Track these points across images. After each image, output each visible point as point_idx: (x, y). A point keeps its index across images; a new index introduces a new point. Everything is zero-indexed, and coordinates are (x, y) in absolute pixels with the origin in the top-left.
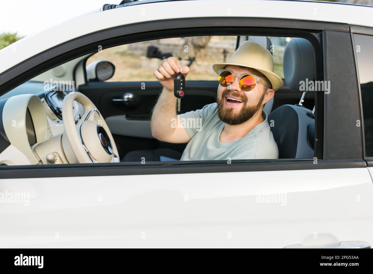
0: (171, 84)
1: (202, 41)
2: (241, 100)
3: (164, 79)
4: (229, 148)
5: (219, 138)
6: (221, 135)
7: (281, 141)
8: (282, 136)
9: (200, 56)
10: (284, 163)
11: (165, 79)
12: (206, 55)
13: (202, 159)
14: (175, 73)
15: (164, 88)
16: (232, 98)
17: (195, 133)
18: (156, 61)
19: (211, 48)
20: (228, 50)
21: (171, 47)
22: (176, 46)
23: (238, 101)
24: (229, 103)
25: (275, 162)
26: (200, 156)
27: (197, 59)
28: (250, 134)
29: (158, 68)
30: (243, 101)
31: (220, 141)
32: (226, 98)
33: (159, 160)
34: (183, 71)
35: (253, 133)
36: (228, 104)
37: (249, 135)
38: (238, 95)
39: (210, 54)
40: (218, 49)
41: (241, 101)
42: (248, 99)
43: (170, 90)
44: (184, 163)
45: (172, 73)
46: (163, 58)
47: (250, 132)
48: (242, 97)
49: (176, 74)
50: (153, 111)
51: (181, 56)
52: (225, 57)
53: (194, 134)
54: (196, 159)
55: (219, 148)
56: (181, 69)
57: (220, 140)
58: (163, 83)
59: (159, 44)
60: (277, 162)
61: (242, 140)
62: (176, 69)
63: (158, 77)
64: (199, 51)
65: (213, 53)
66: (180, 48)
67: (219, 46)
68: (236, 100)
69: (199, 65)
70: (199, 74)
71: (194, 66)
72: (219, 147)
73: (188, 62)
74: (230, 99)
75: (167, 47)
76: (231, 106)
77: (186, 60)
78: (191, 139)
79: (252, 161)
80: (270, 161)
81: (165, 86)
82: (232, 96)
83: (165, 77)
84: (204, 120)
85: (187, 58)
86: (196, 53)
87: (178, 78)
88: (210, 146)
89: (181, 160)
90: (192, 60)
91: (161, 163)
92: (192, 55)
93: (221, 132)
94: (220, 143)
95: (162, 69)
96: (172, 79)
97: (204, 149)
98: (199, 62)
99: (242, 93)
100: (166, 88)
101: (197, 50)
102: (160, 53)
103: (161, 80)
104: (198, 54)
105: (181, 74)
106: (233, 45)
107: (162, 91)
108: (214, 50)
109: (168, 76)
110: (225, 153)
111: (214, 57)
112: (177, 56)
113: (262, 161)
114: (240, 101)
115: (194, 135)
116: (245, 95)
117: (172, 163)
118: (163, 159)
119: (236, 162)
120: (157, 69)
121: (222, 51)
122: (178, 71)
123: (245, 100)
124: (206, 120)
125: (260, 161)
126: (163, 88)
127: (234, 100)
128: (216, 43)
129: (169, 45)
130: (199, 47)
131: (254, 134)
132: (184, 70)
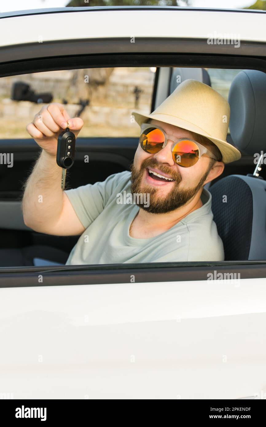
0: (53, 146)
1: (100, 74)
2: (172, 178)
3: (43, 138)
4: (145, 246)
5: (130, 230)
6: (133, 225)
7: (226, 233)
8: (226, 225)
9: (98, 98)
10: (230, 267)
11: (45, 137)
12: (106, 97)
13: (102, 262)
14: (61, 128)
15: (43, 150)
16: (158, 173)
17: (93, 220)
18: (26, 106)
19: (115, 84)
20: (142, 88)
21: (52, 84)
22: (58, 81)
23: (166, 179)
24: (152, 180)
25: (216, 266)
26: (99, 258)
27: (92, 103)
28: (180, 226)
29: (34, 121)
30: (174, 180)
31: (130, 234)
32: (148, 170)
33: (33, 264)
34: (73, 126)
35: (184, 224)
36: (149, 180)
37: (177, 227)
38: (167, 172)
39: (113, 94)
40: (126, 86)
41: (172, 180)
42: (182, 178)
43: (51, 155)
44: (72, 268)
45: (56, 128)
46: (39, 100)
47: (180, 222)
48: (174, 174)
49: (62, 131)
50: (26, 186)
51: (67, 98)
52: (137, 98)
53: (91, 222)
54: (92, 262)
55: (129, 246)
56: (69, 123)
57: (130, 232)
58: (41, 144)
59: (32, 79)
60: (219, 266)
61: (166, 234)
62: (62, 123)
63: (32, 135)
64: (96, 89)
65: (118, 92)
66: (66, 84)
67: (128, 81)
68: (164, 177)
69: (95, 113)
70: (96, 126)
71: (88, 113)
72: (129, 244)
73: (77, 108)
74: (155, 174)
75: (44, 84)
76: (155, 186)
77: (74, 104)
78: (85, 230)
79: (180, 265)
80: (208, 265)
81: (44, 149)
82: (159, 171)
83: (44, 135)
84: (108, 201)
85: (76, 100)
86: (90, 93)
87: (66, 136)
88: (115, 242)
89: (67, 264)
90: (84, 104)
91: (35, 269)
92: (85, 95)
93: (132, 220)
94: (131, 238)
95: (39, 122)
96: (55, 138)
97: (106, 246)
98: (95, 106)
99: (175, 168)
100: (45, 151)
101: (92, 89)
102: (33, 93)
103: (38, 139)
104: (95, 94)
105: (69, 131)
106: (150, 80)
107: (40, 154)
108: (120, 89)
109: (49, 134)
110: (139, 254)
111: (119, 99)
112: (60, 98)
113: (195, 265)
114: (169, 179)
115: (90, 224)
116: (179, 172)
117: (51, 270)
118: (39, 262)
119: (154, 267)
120: (32, 121)
121: (132, 89)
122: (65, 126)
123: (178, 179)
124: (109, 200)
125: (192, 265)
126: (42, 152)
127: (160, 176)
128: (122, 77)
129: (47, 80)
130: (95, 84)
131: (186, 226)
132: (74, 124)
